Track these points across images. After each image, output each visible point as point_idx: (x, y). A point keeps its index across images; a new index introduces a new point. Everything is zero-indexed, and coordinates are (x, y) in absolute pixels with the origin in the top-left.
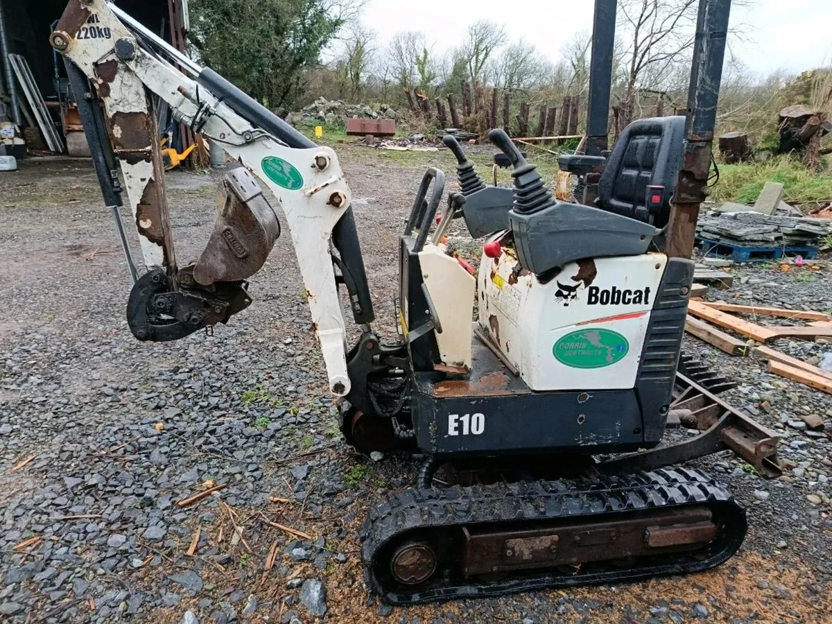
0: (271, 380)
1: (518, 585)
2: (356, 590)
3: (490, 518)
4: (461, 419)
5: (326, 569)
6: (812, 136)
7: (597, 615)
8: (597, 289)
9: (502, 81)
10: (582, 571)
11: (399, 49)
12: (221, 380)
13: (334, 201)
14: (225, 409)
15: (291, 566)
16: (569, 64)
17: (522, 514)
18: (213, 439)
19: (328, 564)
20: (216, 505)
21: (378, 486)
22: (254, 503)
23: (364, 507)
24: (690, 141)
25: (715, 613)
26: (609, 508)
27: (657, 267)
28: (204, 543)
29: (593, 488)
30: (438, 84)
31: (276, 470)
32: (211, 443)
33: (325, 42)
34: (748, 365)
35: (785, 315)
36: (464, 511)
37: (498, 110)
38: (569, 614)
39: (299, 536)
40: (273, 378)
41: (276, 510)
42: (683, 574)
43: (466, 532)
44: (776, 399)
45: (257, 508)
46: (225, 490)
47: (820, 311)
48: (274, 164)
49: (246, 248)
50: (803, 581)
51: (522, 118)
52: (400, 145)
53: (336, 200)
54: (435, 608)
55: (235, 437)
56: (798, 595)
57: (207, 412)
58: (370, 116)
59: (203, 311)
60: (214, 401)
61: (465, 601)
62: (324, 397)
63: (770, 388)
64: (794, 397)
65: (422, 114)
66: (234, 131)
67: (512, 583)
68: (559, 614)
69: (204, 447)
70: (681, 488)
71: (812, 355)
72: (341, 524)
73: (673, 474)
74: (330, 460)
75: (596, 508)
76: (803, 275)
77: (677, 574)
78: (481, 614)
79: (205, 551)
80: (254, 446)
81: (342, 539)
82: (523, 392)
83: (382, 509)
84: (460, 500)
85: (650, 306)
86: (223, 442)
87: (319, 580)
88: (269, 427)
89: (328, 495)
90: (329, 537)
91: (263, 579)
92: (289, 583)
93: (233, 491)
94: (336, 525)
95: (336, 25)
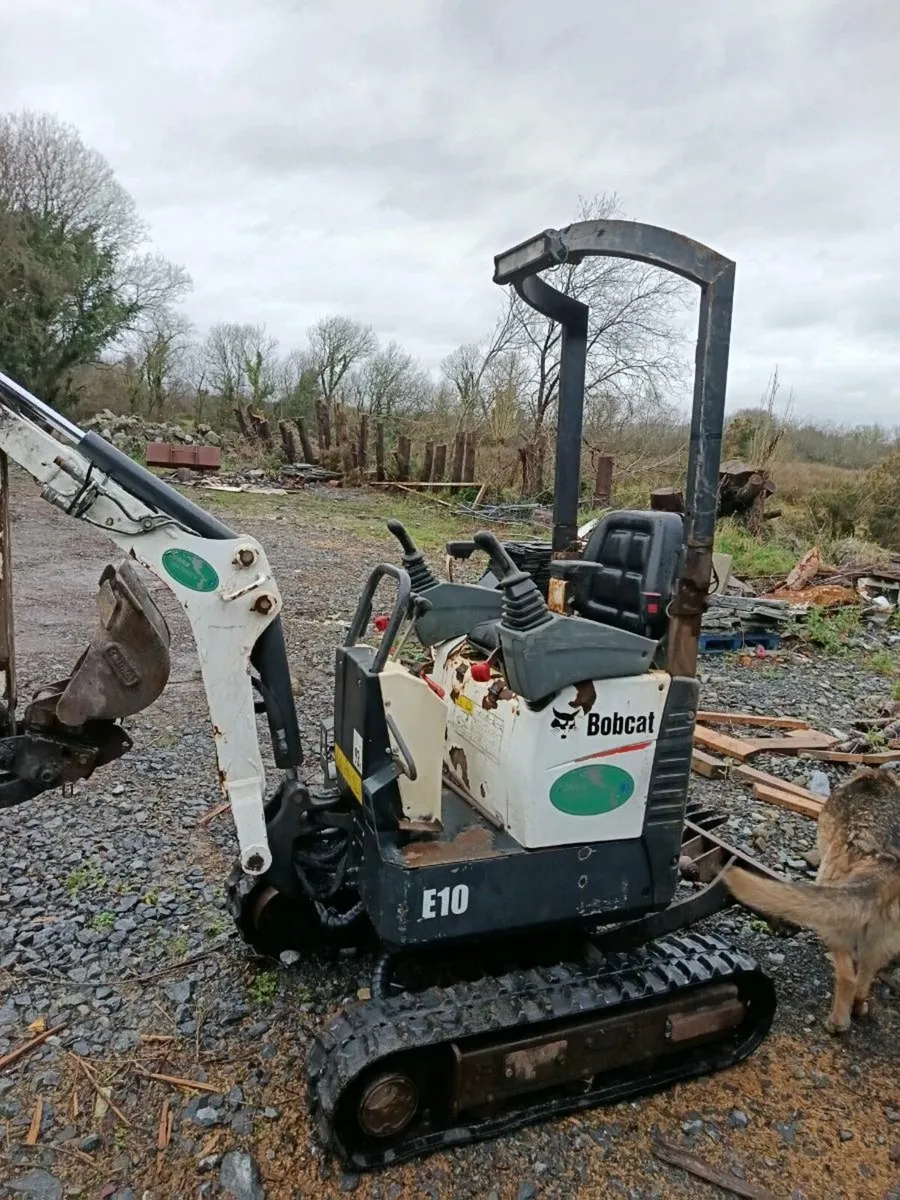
0: (104, 852)
1: (519, 1116)
2: (303, 1159)
3: (487, 1027)
4: (439, 894)
5: (253, 1134)
6: (754, 496)
7: (622, 1145)
8: (597, 716)
9: (367, 402)
10: (595, 1086)
11: (222, 350)
12: (24, 857)
13: (261, 606)
14: (41, 904)
15: (199, 1138)
16: (452, 385)
17: (524, 1015)
18: (30, 953)
19: (255, 1125)
20: (57, 1058)
21: (302, 1002)
22: (118, 1047)
23: (287, 1035)
24: (690, 547)
25: (754, 1118)
26: (626, 995)
27: (661, 689)
28: (51, 1122)
29: (602, 972)
30: (277, 400)
31: (141, 991)
32: (29, 960)
33: (112, 333)
34: (731, 790)
35: (760, 724)
36: (452, 1022)
37: (368, 444)
38: (588, 1148)
39: (200, 1090)
40: (106, 850)
41: (155, 1054)
42: (711, 1073)
43: (456, 1050)
44: (770, 833)
45: (123, 1054)
46: (66, 1033)
47: (794, 716)
48: (179, 560)
49: (138, 673)
50: (840, 1062)
51: (401, 456)
52: (230, 484)
53: (264, 605)
54: (417, 1166)
55: (66, 947)
56: (838, 1081)
57: (12, 911)
58: (182, 440)
59: (61, 762)
60: (19, 892)
61: (454, 1153)
62: (191, 875)
63: (762, 819)
64: (788, 828)
65: (259, 441)
66: (128, 515)
67: (512, 1115)
68: (576, 1150)
69: (18, 968)
70: (701, 960)
71: (798, 774)
72: (260, 1064)
73: (688, 943)
74: (219, 970)
75: (611, 998)
76: (768, 669)
77: (703, 1074)
78: (478, 1165)
79: (54, 1134)
80: (99, 959)
81: (265, 1085)
82: (514, 851)
83: (338, 1033)
84: (442, 1007)
85: (655, 735)
86: (48, 956)
87: (245, 1152)
88: (117, 926)
89: (230, 1022)
90: (245, 1086)
91: (160, 1164)
92: (202, 1163)
93: (80, 1032)
94: (252, 1066)
95: (130, 311)
